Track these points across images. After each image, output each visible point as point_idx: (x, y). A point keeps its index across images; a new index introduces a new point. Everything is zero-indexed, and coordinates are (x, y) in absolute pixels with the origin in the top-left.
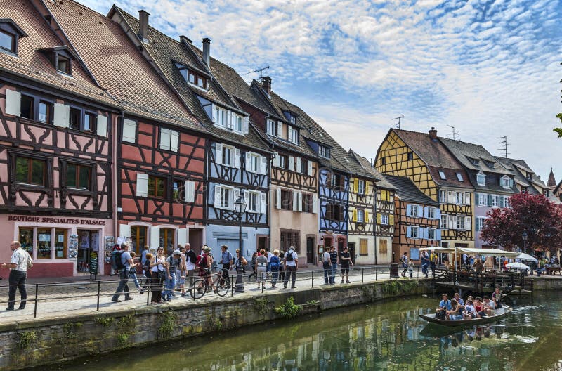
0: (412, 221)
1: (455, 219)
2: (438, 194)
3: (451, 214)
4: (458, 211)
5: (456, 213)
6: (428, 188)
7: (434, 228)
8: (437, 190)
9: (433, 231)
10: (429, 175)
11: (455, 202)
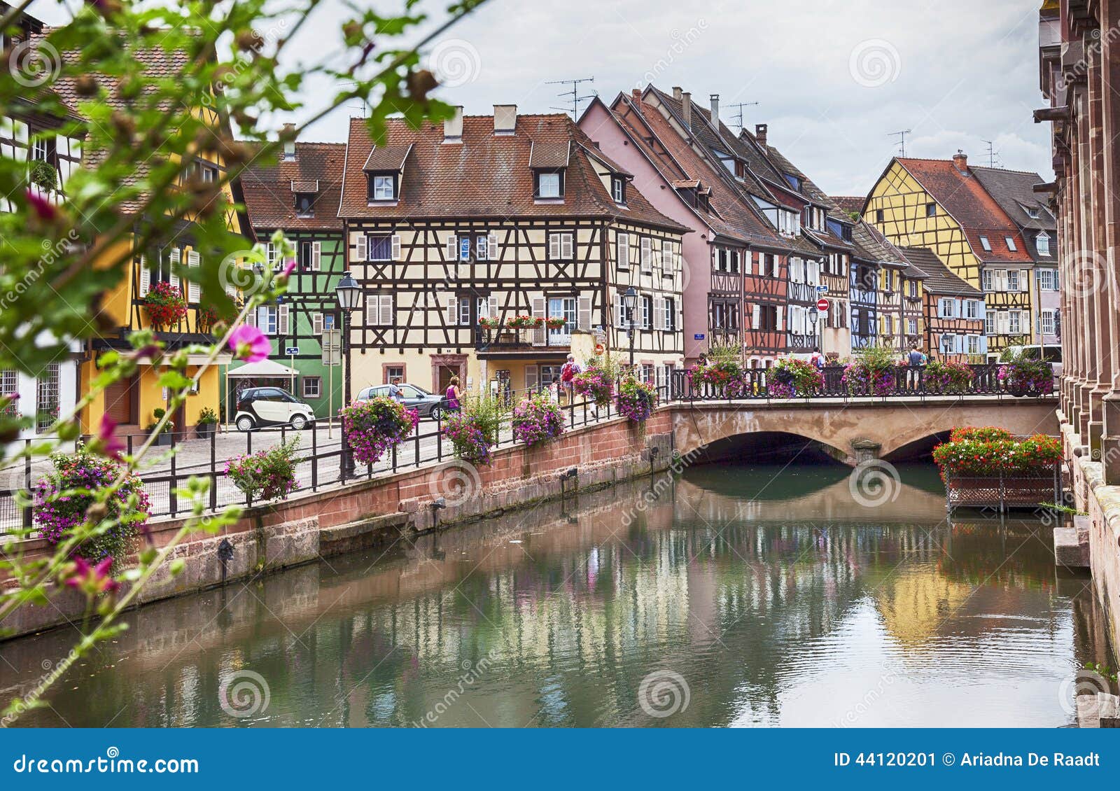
0: (946, 326)
1: (1006, 317)
2: (980, 278)
3: (1001, 308)
4: (1010, 303)
5: (1008, 306)
6: (964, 266)
7: (977, 334)
8: (980, 271)
9: (975, 338)
10: (965, 244)
11: (1005, 288)
